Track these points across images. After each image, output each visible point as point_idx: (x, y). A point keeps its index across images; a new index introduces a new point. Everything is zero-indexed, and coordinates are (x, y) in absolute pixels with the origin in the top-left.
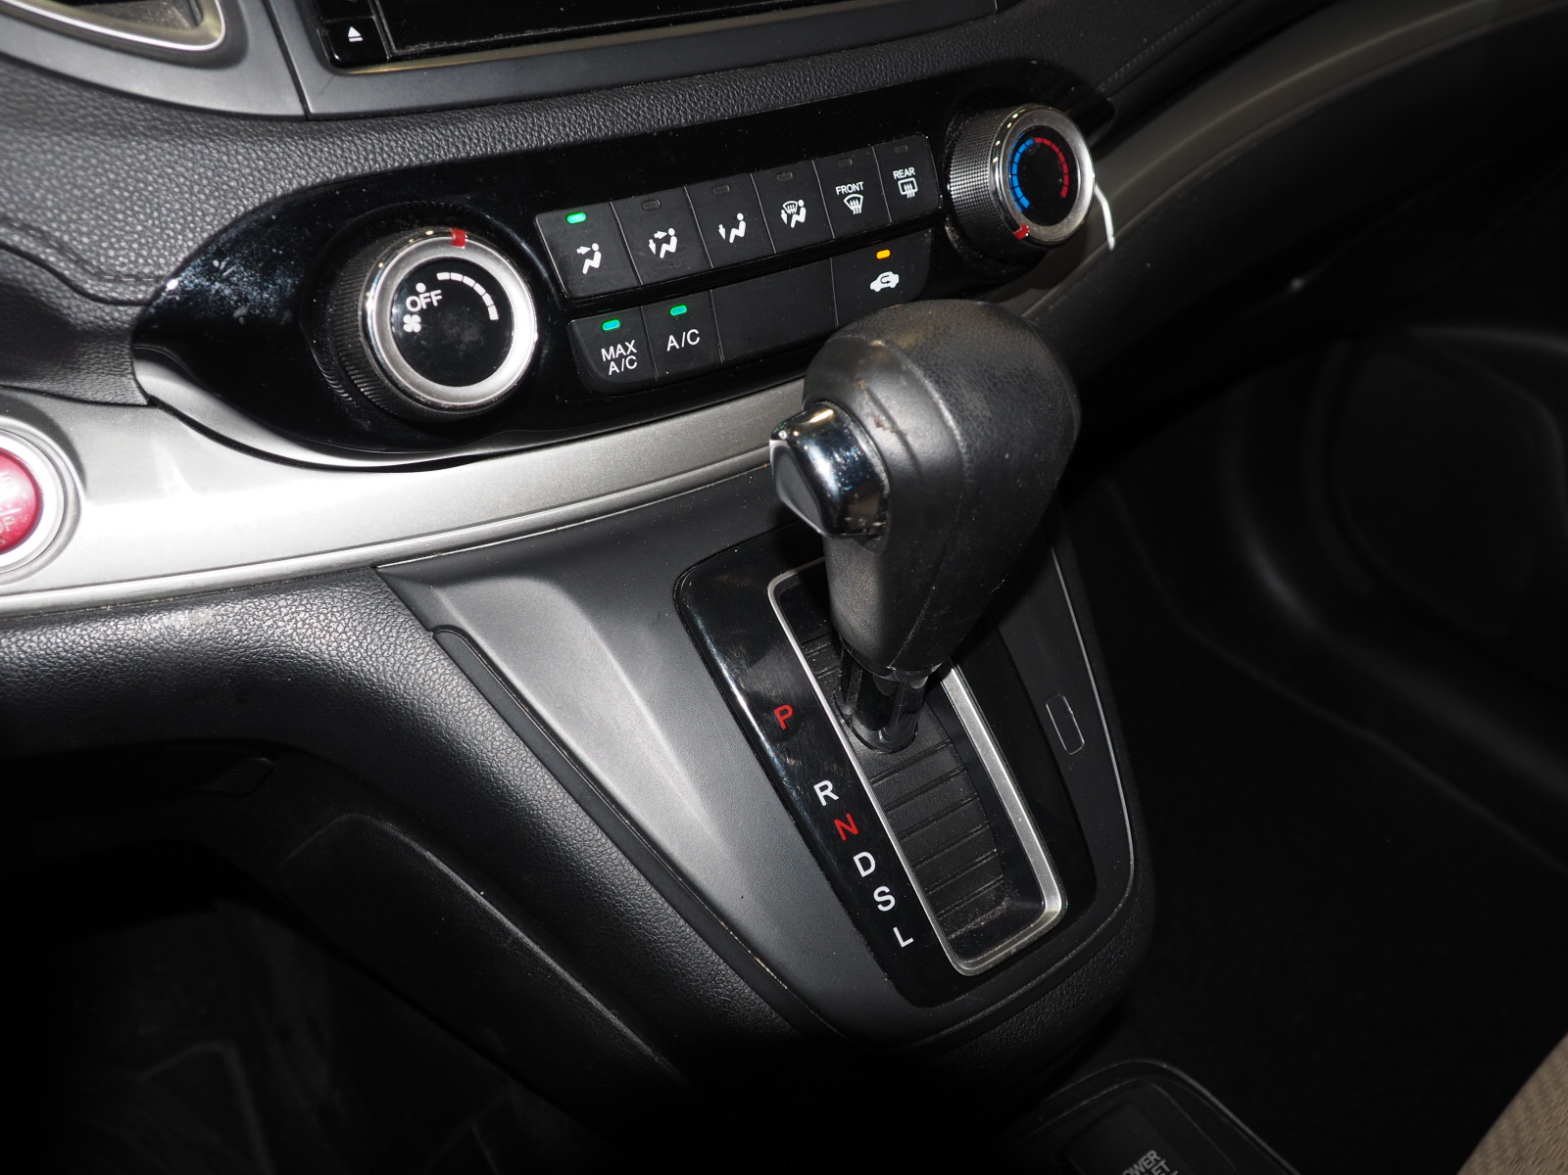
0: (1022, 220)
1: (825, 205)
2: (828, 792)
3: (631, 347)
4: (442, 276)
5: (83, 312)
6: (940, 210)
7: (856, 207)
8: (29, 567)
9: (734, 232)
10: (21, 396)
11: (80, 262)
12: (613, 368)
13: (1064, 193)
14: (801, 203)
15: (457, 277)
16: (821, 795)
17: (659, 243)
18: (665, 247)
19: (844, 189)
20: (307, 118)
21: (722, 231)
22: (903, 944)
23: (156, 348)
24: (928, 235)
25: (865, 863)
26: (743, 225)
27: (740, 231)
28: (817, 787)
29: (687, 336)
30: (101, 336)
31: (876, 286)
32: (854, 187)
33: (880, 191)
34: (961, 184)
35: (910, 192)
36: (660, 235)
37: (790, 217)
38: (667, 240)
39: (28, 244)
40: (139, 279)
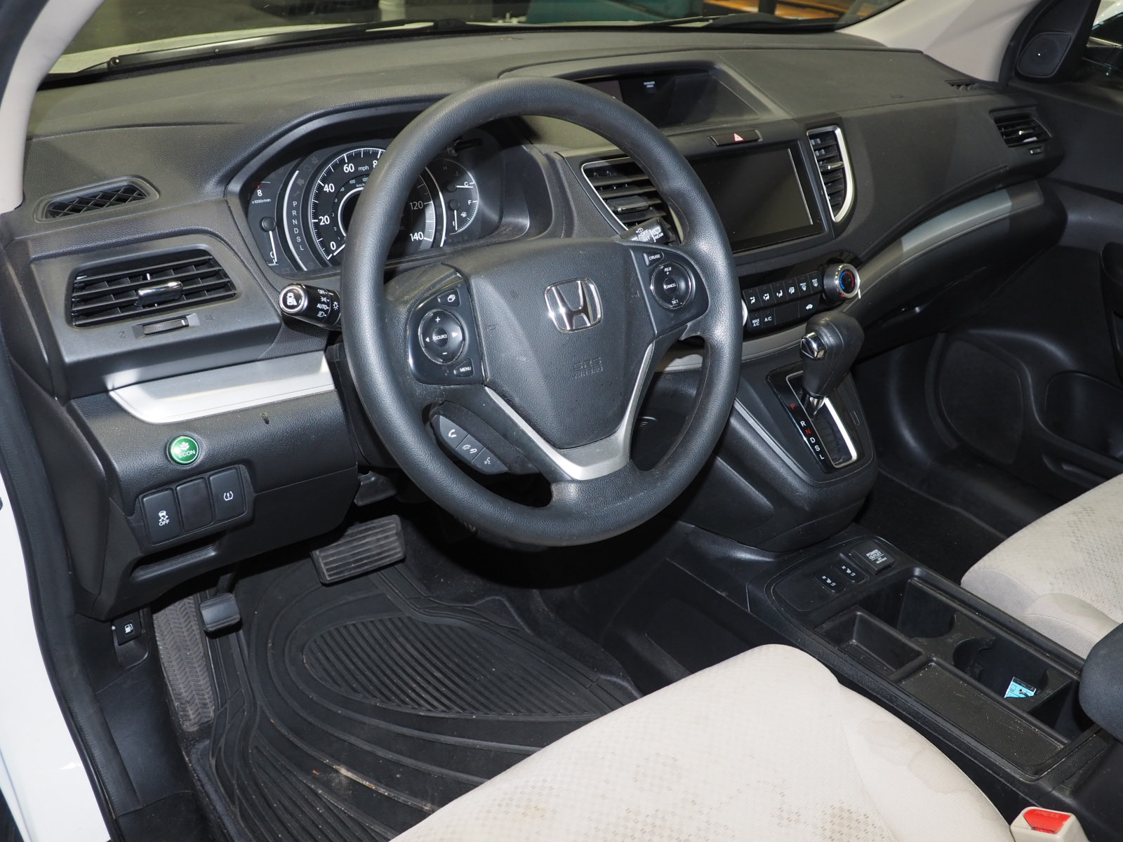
0: (842, 292)
1: (798, 289)
2: (804, 424)
6: (822, 290)
7: (805, 289)
9: (780, 295)
12: (755, 325)
14: (793, 288)
21: (778, 294)
24: (819, 295)
25: (813, 440)
26: (782, 293)
28: (801, 423)
29: (769, 318)
31: (808, 308)
33: (809, 285)
34: (827, 282)
35: (816, 285)
36: (765, 295)
37: (791, 291)
38: (767, 296)
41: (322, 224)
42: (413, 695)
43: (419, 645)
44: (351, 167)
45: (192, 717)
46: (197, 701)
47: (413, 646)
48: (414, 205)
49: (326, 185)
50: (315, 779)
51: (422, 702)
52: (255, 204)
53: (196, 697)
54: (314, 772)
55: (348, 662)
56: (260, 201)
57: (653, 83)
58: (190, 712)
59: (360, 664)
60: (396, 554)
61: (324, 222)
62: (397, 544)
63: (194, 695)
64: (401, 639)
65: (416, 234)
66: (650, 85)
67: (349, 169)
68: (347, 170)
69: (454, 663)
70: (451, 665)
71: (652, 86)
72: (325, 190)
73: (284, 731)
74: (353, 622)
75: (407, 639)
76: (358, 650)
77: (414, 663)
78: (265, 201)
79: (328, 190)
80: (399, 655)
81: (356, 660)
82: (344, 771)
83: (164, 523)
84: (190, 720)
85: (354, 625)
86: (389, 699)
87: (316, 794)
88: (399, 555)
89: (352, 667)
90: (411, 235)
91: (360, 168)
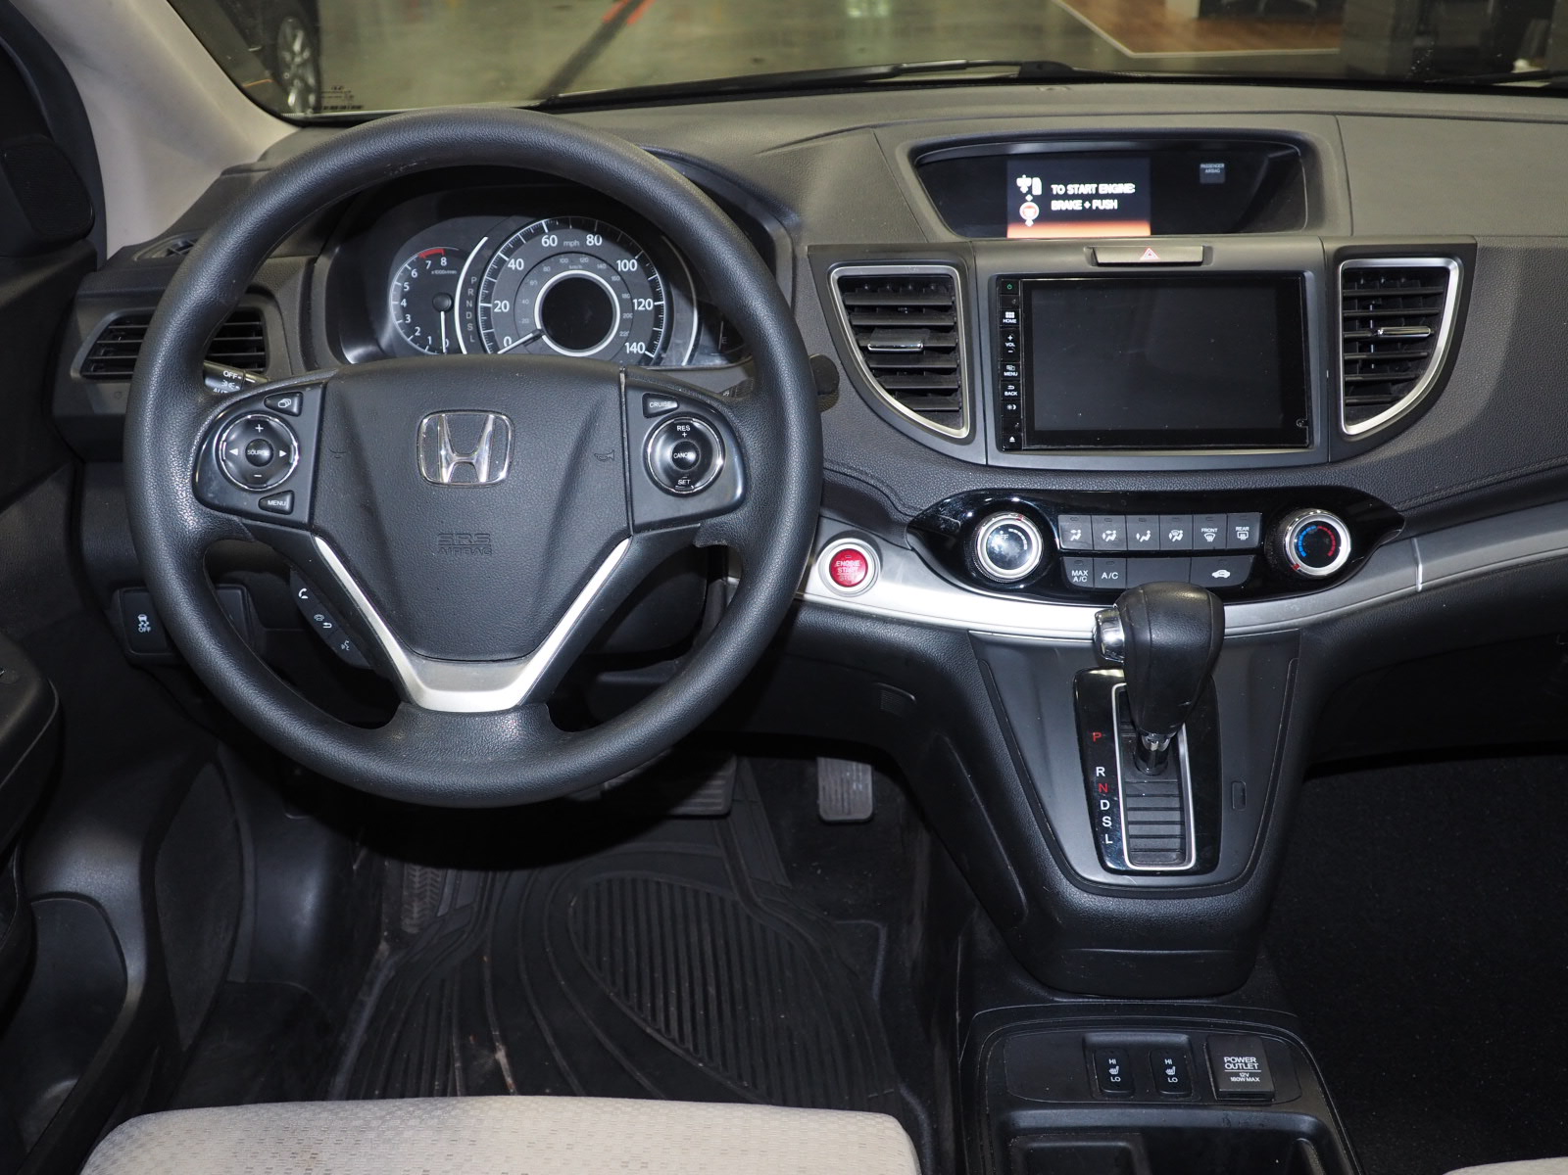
0: (1299, 562)
1: (1193, 535)
2: (1102, 772)
3: (1085, 573)
4: (1011, 530)
5: (896, 516)
7: (1211, 539)
8: (854, 595)
9: (1143, 538)
10: (873, 536)
11: (900, 500)
12: (1076, 579)
13: (1330, 554)
14: (1181, 532)
15: (1016, 531)
16: (1098, 772)
17: (1107, 535)
18: (1109, 538)
19: (1206, 530)
20: (987, 465)
21: (1138, 536)
22: (1108, 842)
23: (914, 531)
24: (1252, 558)
25: (1105, 805)
26: (1149, 536)
27: (1147, 538)
28: (1098, 768)
29: (1112, 575)
30: (900, 524)
31: (1216, 575)
32: (1212, 530)
33: (1225, 534)
35: (1243, 537)
36: (1109, 532)
37: (1173, 537)
38: (1111, 534)
39: (887, 491)
40: (915, 509)
41: (496, 310)
42: (660, 1003)
43: (721, 942)
44: (553, 239)
45: (415, 915)
46: (427, 900)
47: (713, 942)
48: (639, 304)
49: (513, 260)
50: (463, 1048)
51: (661, 1017)
52: (435, 275)
53: (428, 893)
54: (471, 1038)
55: (619, 928)
56: (443, 272)
57: (1223, 165)
58: (416, 910)
59: (631, 936)
60: (714, 804)
61: (500, 308)
62: (719, 791)
63: (426, 891)
64: (705, 926)
65: (635, 344)
66: (1212, 169)
67: (550, 242)
68: (546, 243)
69: (744, 985)
70: (738, 986)
71: (1217, 171)
72: (509, 266)
73: (487, 975)
74: (660, 880)
75: (712, 930)
76: (642, 917)
77: (697, 964)
78: (449, 272)
79: (513, 267)
80: (688, 946)
81: (630, 928)
82: (501, 1056)
83: (144, 630)
84: (412, 918)
85: (658, 883)
86: (627, 992)
87: (448, 1065)
88: (720, 808)
89: (619, 934)
90: (627, 344)
91: (566, 243)
